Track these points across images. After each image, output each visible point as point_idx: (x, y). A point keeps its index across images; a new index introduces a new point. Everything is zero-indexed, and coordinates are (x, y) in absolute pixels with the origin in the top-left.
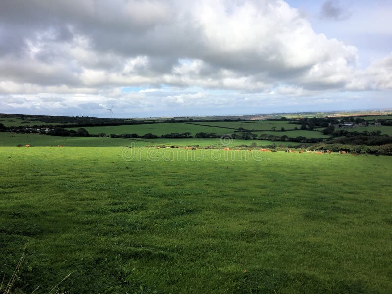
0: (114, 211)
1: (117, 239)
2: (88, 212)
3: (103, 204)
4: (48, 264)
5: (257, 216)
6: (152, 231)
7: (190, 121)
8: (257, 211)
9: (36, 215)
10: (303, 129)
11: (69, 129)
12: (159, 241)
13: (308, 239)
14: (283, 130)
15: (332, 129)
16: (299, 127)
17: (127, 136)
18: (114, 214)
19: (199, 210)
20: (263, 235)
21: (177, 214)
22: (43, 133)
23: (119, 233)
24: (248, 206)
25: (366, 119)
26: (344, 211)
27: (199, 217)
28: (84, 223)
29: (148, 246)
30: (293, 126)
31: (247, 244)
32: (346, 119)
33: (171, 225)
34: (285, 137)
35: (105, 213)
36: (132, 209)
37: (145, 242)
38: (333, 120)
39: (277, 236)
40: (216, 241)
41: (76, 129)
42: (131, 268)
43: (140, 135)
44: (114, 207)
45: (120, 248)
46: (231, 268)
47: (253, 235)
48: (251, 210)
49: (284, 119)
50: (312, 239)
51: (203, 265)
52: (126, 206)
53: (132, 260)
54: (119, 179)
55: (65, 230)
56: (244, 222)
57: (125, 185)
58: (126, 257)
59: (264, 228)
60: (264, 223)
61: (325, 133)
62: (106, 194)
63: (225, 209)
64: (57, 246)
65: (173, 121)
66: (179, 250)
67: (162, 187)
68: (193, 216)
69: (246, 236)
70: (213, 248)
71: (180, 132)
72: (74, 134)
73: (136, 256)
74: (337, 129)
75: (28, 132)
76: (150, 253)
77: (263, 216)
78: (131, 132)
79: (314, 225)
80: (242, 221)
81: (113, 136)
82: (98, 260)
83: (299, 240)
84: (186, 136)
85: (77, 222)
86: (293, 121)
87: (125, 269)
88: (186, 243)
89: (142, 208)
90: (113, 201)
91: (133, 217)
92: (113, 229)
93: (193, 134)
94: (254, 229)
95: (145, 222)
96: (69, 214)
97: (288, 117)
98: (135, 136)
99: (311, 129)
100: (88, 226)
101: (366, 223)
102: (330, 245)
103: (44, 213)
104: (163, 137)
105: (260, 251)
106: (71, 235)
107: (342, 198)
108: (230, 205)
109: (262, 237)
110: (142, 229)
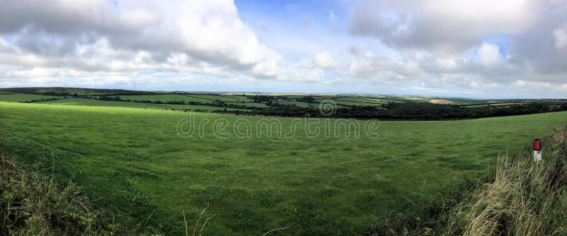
0: (129, 146)
1: (128, 163)
2: (114, 146)
3: (124, 142)
4: (90, 172)
5: (218, 155)
6: (151, 161)
7: (185, 94)
8: (219, 151)
9: (87, 144)
10: (255, 102)
11: (110, 97)
12: (154, 167)
13: (245, 168)
14: (244, 102)
15: (271, 102)
16: (253, 100)
17: (144, 102)
18: (129, 148)
19: (181, 150)
20: (219, 166)
21: (167, 151)
22: (96, 99)
23: (130, 160)
24: (213, 148)
25: (289, 97)
26: (270, 150)
27: (182, 154)
28: (112, 152)
29: (146, 169)
30: (249, 100)
31: (208, 171)
32: (279, 97)
33: (163, 158)
34: (245, 106)
35: (124, 147)
36: (141, 146)
37: (146, 167)
38: (272, 97)
39: (228, 166)
40: (189, 170)
41: (114, 97)
42: (134, 182)
43: (152, 101)
44: (130, 144)
45: (130, 169)
46: (197, 186)
47: (213, 166)
48: (215, 151)
49: (244, 95)
50: (249, 167)
51: (179, 184)
52: (137, 144)
53: (136, 177)
54: (135, 128)
55: (101, 154)
56: (210, 158)
57: (138, 132)
58: (133, 175)
59: (221, 162)
60: (221, 159)
61: (267, 105)
62: (126, 136)
63: (199, 150)
64: (96, 163)
65: (174, 93)
66: (166, 173)
67: (161, 134)
68: (178, 153)
69: (210, 167)
70: (187, 174)
71: (178, 101)
72: (112, 100)
73: (139, 174)
74: (274, 102)
75: (89, 98)
76: (147, 174)
77: (222, 154)
78: (146, 100)
79: (251, 159)
80: (208, 157)
81: (135, 101)
82: (116, 174)
83: (240, 169)
84: (182, 103)
85: (108, 151)
86: (249, 97)
87: (131, 181)
88: (171, 170)
89: (147, 146)
90: (129, 140)
91: (140, 152)
92: (128, 157)
93: (186, 102)
94: (214, 162)
95: (147, 155)
96: (104, 146)
97: (246, 94)
98: (149, 102)
99: (259, 102)
100: (113, 154)
101: (280, 156)
102: (258, 170)
103: (92, 143)
104: (167, 103)
105: (216, 176)
106: (104, 158)
107: (270, 142)
108: (204, 148)
109: (219, 167)
110: (145, 159)
